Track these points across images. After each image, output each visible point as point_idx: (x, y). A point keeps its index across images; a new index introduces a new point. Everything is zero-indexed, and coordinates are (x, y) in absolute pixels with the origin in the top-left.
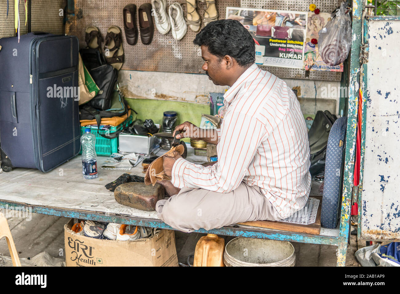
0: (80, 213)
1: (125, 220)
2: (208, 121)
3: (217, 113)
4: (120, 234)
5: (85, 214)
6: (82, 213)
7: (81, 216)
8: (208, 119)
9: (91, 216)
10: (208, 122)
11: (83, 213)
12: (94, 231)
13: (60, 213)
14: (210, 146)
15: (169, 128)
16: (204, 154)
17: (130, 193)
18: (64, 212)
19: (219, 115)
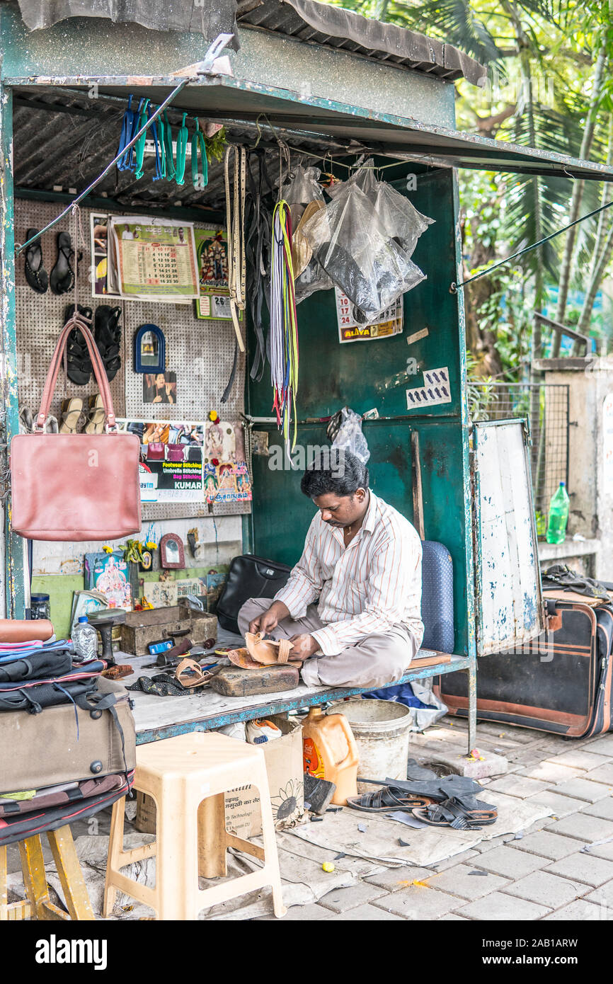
2: (88, 599)
8: (88, 596)
10: (89, 601)
19: (99, 587)
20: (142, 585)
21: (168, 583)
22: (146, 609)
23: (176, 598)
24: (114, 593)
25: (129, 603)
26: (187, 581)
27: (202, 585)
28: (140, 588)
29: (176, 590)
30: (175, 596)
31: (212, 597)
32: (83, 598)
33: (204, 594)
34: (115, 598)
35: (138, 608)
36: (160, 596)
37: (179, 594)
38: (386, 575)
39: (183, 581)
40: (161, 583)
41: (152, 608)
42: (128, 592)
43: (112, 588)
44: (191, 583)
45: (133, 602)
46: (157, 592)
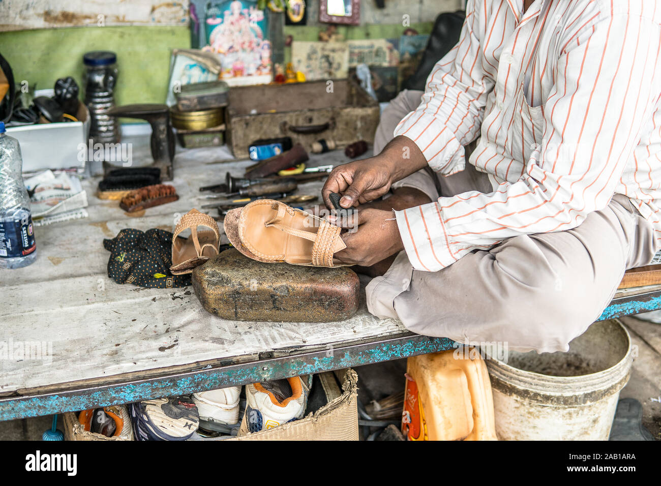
0: (152, 382)
1: (300, 364)
2: (192, 63)
3: (208, 42)
4: (276, 404)
5: (171, 380)
6: (159, 381)
7: (157, 389)
8: (193, 60)
9: (193, 381)
10: (191, 66)
11: (165, 380)
12: (182, 419)
13: (83, 399)
14: (241, 120)
15: (106, 94)
16: (208, 142)
17: (278, 285)
18: (96, 395)
19: (216, 45)
20: (289, 45)
21: (332, 44)
22: (291, 81)
23: (345, 67)
24: (241, 55)
25: (266, 70)
26: (366, 43)
27: (391, 50)
28: (286, 50)
29: (346, 56)
30: (343, 62)
31: (405, 70)
32: (182, 62)
33: (394, 63)
34: (242, 62)
35: (279, 80)
36: (318, 62)
37: (351, 61)
38: (581, 99)
39: (360, 43)
40: (320, 45)
41: (301, 79)
42: (266, 54)
43: (237, 47)
44: (372, 46)
45: (273, 70)
46: (314, 56)
